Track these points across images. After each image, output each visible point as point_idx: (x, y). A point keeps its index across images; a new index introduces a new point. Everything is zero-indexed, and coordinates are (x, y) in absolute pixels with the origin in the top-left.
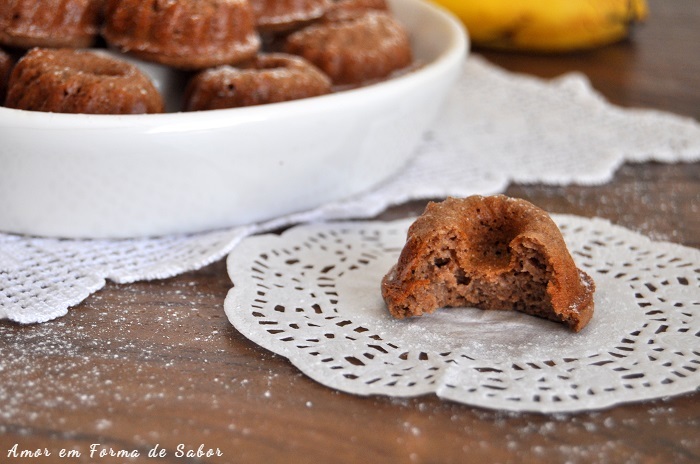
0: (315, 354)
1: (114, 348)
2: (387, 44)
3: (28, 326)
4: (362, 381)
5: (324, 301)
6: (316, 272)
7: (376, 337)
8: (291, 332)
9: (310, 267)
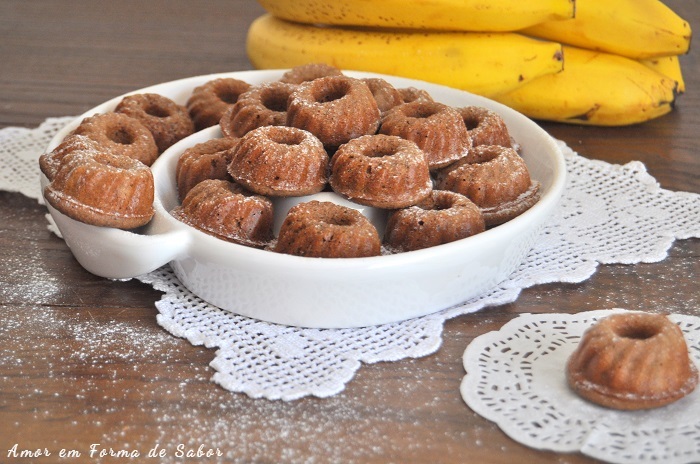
0: (514, 419)
1: (380, 412)
2: (514, 175)
3: (325, 399)
4: (539, 438)
5: (523, 380)
6: (520, 358)
7: (552, 408)
8: (500, 405)
9: (517, 353)
